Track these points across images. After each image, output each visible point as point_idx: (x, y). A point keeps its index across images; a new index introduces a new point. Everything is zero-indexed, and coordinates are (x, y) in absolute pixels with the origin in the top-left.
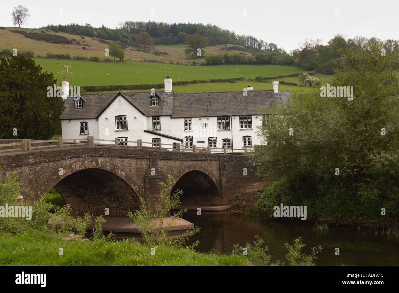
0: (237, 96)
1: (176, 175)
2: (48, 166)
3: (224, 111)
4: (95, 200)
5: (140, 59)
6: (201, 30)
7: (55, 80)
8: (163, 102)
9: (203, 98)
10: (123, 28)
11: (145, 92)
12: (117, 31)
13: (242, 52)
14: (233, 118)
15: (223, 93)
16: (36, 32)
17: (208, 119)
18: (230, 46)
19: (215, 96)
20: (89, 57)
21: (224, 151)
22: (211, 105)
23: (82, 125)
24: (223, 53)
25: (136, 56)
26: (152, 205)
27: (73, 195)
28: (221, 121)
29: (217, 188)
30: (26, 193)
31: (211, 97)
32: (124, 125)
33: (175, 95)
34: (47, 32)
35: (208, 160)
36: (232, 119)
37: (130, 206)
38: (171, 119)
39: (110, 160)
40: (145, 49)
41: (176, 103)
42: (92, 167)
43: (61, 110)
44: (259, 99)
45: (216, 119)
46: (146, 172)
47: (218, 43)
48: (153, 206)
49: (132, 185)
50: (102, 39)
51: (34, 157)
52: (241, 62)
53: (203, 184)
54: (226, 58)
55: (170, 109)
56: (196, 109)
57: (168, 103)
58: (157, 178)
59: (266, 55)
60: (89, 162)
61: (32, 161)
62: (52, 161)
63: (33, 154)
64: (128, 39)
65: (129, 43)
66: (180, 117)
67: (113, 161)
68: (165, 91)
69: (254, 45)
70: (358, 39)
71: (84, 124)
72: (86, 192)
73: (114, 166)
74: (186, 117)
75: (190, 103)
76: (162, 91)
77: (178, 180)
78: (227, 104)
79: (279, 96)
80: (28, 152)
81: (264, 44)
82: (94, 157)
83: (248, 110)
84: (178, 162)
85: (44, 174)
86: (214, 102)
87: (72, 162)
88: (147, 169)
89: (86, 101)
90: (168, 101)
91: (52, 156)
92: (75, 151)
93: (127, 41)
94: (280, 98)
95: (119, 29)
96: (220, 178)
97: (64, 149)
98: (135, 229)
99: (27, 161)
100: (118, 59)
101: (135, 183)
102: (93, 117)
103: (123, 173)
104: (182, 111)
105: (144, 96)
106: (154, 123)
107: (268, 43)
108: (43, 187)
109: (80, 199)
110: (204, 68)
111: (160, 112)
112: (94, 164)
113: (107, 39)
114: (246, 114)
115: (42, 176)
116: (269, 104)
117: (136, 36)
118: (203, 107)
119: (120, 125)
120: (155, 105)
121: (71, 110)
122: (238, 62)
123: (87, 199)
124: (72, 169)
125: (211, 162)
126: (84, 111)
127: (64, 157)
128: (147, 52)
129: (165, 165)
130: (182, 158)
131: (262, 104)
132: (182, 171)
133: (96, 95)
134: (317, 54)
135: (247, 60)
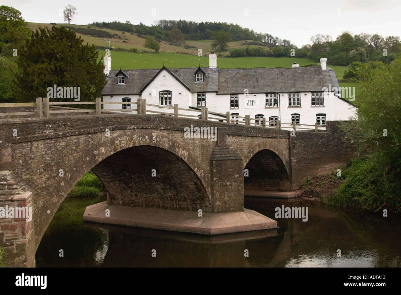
0: (284, 73)
1: (246, 156)
2: (77, 142)
3: (272, 88)
4: (144, 187)
5: (173, 52)
6: (225, 28)
7: (96, 52)
8: (208, 78)
9: (249, 75)
10: (157, 25)
11: (189, 68)
12: (153, 28)
13: (261, 47)
14: (281, 94)
15: (269, 70)
16: (83, 27)
17: (255, 96)
18: (250, 42)
19: (261, 73)
20: (129, 49)
21: (293, 127)
22: (258, 81)
23: (125, 101)
24: (245, 47)
25: (169, 49)
26: (220, 196)
27: (115, 180)
28: (269, 98)
29: (286, 171)
30: (40, 186)
31: (257, 73)
32: (168, 101)
33: (220, 71)
34: (92, 28)
35: (279, 137)
36: (280, 96)
37: (191, 197)
38: (216, 96)
39: (168, 134)
40: (176, 43)
41: (221, 79)
42: (144, 144)
43: (103, 84)
44: (307, 75)
45: (263, 95)
46: (214, 152)
47: (239, 39)
48: (222, 197)
49: (196, 169)
50: (140, 35)
51: (55, 126)
52: (261, 54)
53: (270, 166)
54: (247, 51)
55: (215, 85)
56: (242, 86)
57: (213, 79)
58: (228, 160)
59: (282, 49)
60: (139, 136)
61: (51, 132)
62: (85, 134)
63: (52, 121)
64: (162, 35)
65: (163, 38)
66: (226, 93)
67: (172, 136)
68: (210, 67)
69: (270, 41)
70: (363, 36)
71: (127, 100)
72: (133, 176)
73: (174, 142)
74: (233, 93)
75: (236, 80)
76: (206, 67)
77: (248, 161)
78: (274, 81)
79: (327, 73)
80: (44, 118)
81: (279, 40)
82: (146, 129)
83: (296, 87)
84: (248, 139)
85: (71, 154)
86: (261, 78)
87: (115, 135)
88: (214, 147)
89: (128, 77)
90: (214, 77)
91: (84, 125)
92: (119, 120)
93: (161, 37)
94: (328, 75)
95: (155, 26)
96: (289, 158)
97: (102, 115)
98: (199, 228)
99: (42, 133)
100: (154, 51)
101: (199, 167)
102: (135, 93)
103: (184, 152)
104: (228, 87)
105: (189, 72)
106: (199, 100)
107: (283, 39)
108: (70, 175)
109: (124, 186)
110: (229, 59)
111: (205, 88)
112: (147, 140)
113: (144, 35)
114: (295, 91)
115: (67, 158)
116: (318, 81)
117: (169, 32)
118: (250, 84)
119: (164, 101)
120: (200, 81)
121: (114, 85)
122: (258, 55)
123: (133, 186)
124: (115, 147)
125: (281, 139)
126: (127, 87)
127: (102, 127)
128: (179, 46)
129: (235, 142)
130: (252, 134)
131: (310, 81)
132: (252, 150)
133: (139, 71)
134: (327, 48)
135: (266, 53)
